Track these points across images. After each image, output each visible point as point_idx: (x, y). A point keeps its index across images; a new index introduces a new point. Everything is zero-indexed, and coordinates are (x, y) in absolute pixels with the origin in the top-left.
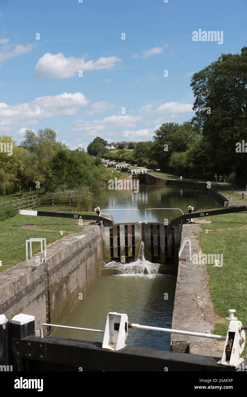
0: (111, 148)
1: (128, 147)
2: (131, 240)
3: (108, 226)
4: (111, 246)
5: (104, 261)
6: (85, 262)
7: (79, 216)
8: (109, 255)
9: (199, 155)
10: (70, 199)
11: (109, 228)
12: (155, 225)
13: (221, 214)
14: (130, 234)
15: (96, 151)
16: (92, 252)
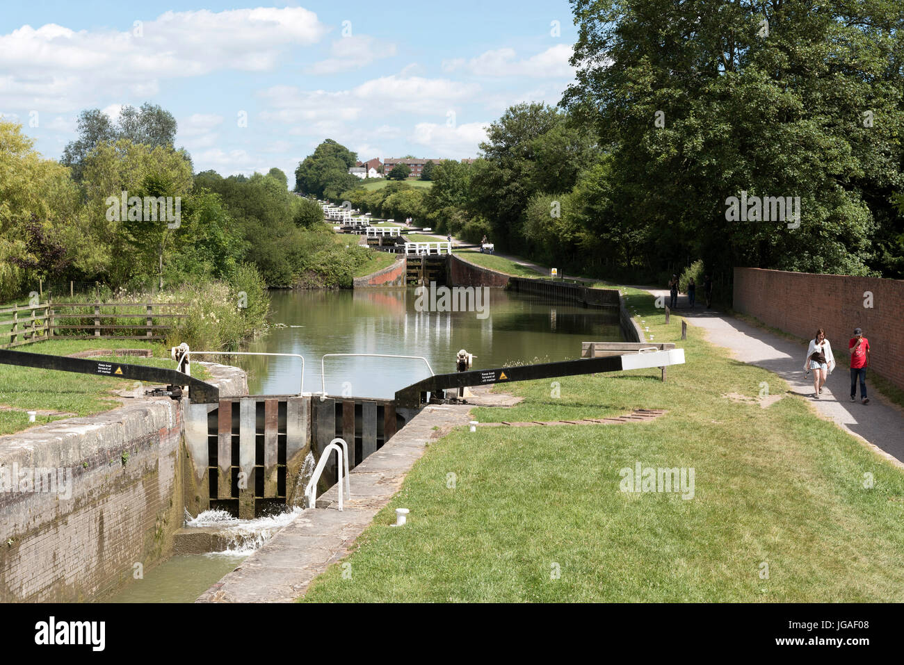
0: (367, 177)
1: (419, 175)
2: (274, 447)
3: (204, 402)
4: (210, 464)
5: (188, 510)
6: (94, 506)
7: (115, 366)
8: (203, 492)
9: (604, 203)
10: (149, 319)
11: (207, 410)
12: (349, 405)
13: (545, 377)
14: (272, 428)
15: (321, 184)
16: (132, 478)
